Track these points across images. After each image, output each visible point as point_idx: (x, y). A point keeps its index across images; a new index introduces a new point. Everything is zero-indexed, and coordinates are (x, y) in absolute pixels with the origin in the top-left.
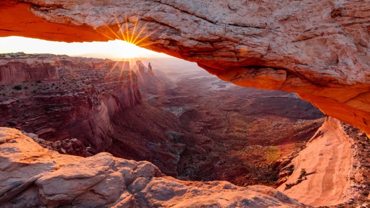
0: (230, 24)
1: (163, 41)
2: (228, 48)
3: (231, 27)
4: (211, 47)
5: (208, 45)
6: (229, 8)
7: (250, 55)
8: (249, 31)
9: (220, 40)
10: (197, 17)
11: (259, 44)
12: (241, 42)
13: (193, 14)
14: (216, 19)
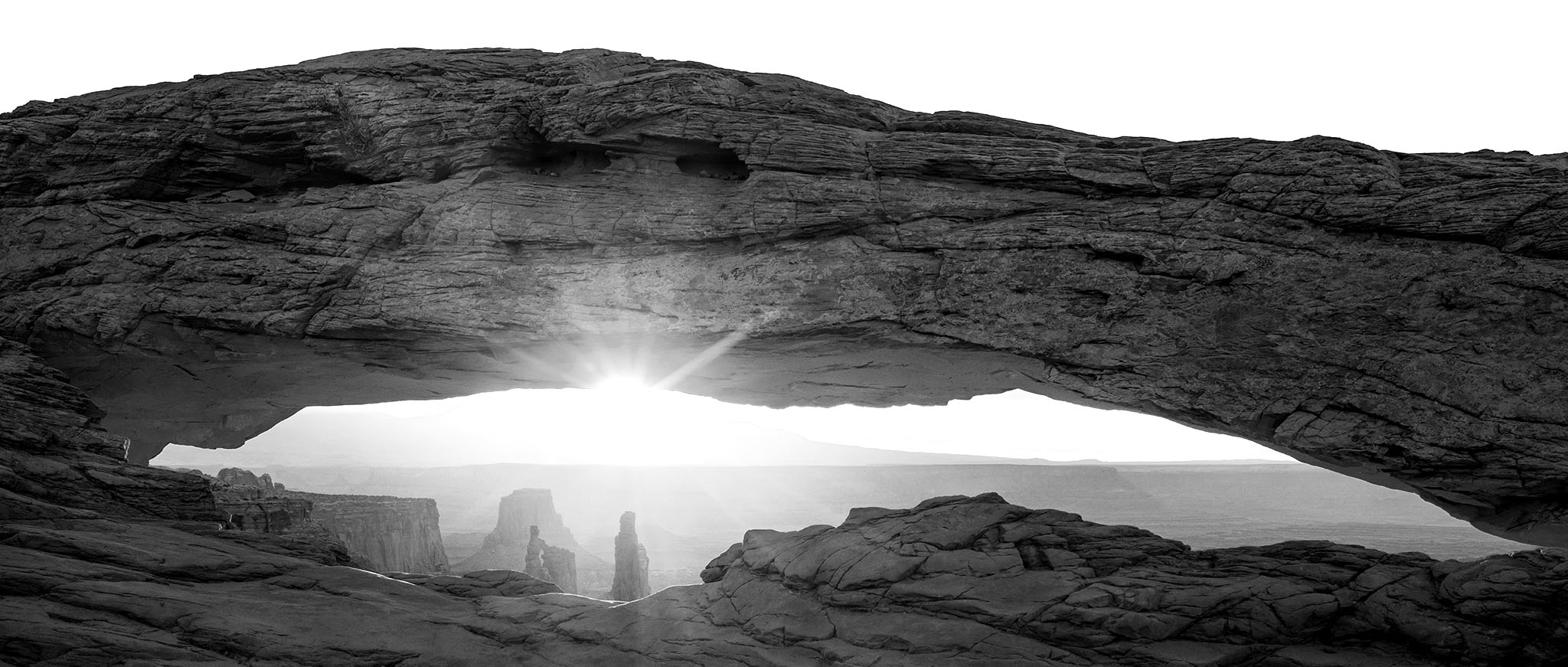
0: (1505, 418)
1: (1377, 448)
2: (1505, 462)
3: (1510, 426)
4: (1470, 459)
5: (1466, 457)
6: (1504, 385)
7: (1547, 475)
8: (1544, 430)
9: (1491, 447)
10: (1443, 404)
11: (1562, 456)
12: (1529, 452)
13: (1435, 400)
14: (1480, 409)
